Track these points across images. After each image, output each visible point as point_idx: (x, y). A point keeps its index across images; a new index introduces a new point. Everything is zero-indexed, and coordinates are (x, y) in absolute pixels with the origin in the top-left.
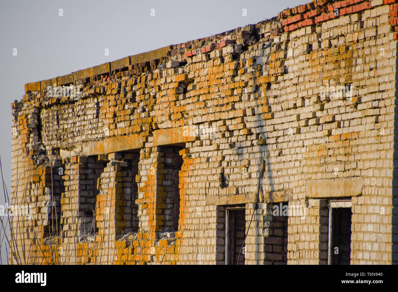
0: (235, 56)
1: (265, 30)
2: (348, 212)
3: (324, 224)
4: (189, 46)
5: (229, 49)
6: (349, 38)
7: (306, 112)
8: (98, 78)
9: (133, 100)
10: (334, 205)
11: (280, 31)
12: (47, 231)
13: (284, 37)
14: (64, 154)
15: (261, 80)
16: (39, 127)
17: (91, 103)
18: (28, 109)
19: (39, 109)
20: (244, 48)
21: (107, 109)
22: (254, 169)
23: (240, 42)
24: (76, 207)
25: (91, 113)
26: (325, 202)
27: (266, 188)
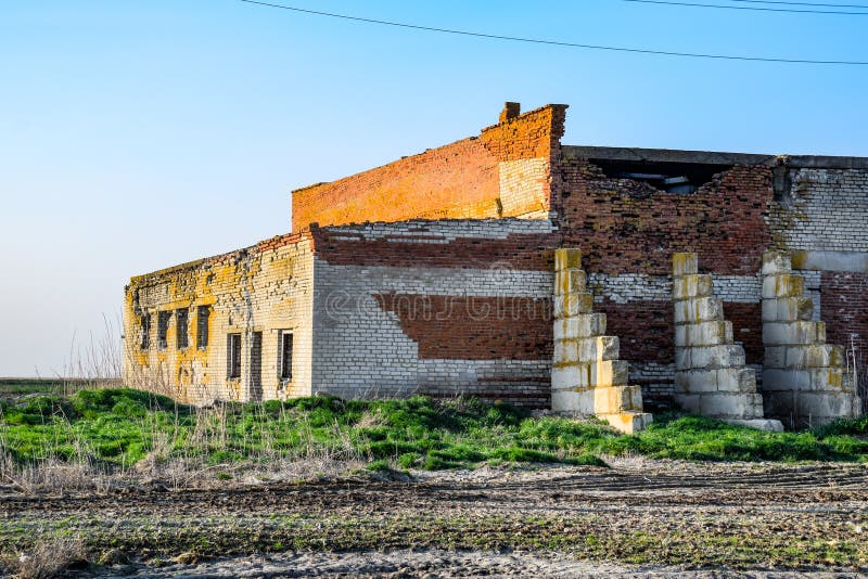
0: (236, 263)
1: (251, 251)
2: (291, 335)
3: (280, 341)
4: (213, 258)
5: (233, 260)
6: (291, 255)
7: (271, 289)
8: (167, 274)
9: (185, 284)
10: (284, 332)
11: (258, 252)
12: (143, 347)
13: (260, 254)
14: (150, 311)
15: (249, 274)
16: (138, 298)
17: (164, 286)
18: (132, 289)
19: (138, 289)
20: (240, 259)
21: (172, 288)
22: (245, 316)
23: (238, 256)
24: (156, 335)
25: (164, 291)
26: (280, 330)
27: (251, 325)
